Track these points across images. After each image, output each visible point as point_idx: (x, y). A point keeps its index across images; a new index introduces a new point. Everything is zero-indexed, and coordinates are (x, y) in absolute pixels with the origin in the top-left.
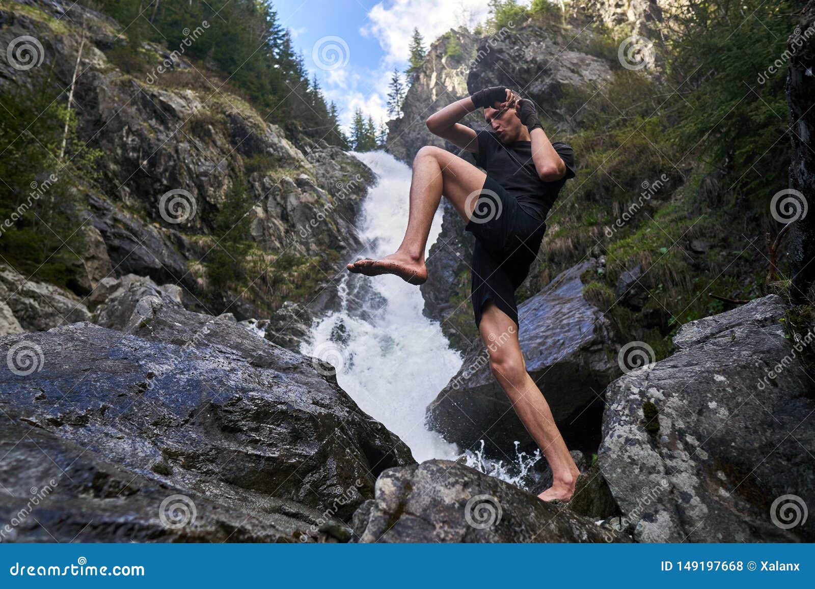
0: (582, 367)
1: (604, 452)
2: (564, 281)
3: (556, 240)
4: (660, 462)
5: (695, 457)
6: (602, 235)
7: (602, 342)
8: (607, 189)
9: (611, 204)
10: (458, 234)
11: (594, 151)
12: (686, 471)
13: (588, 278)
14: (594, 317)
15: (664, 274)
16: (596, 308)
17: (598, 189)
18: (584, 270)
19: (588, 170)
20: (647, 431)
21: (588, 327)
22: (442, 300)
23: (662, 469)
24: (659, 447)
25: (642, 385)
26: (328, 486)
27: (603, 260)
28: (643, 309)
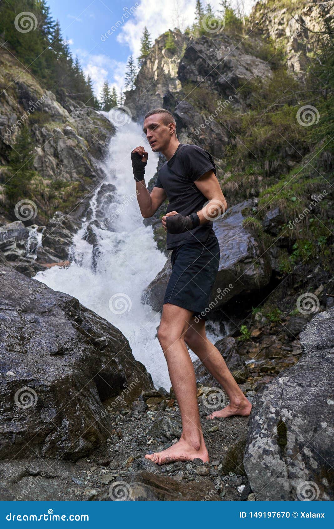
0: (239, 272)
1: (248, 457)
2: (232, 213)
3: (229, 183)
4: (285, 468)
5: (308, 466)
6: (257, 181)
7: (252, 257)
8: (262, 152)
9: (264, 161)
11: (256, 126)
12: (302, 477)
13: (247, 213)
14: (248, 240)
15: (293, 214)
16: (249, 235)
17: (257, 151)
18: (244, 207)
19: (251, 138)
20: (278, 444)
21: (244, 248)
23: (286, 474)
24: (285, 457)
25: (278, 405)
26: (62, 442)
27: (256, 201)
28: (278, 236)
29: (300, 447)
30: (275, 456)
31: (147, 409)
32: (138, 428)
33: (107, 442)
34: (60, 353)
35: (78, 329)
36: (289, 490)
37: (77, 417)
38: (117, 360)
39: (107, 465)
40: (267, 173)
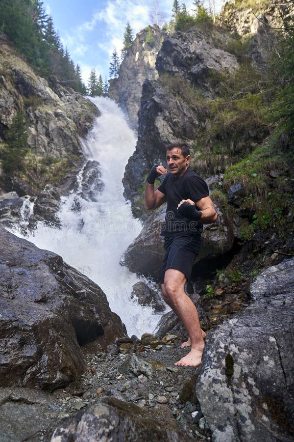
0: (206, 239)
1: (200, 386)
3: (198, 161)
4: (231, 395)
5: (251, 393)
6: (223, 159)
7: (217, 226)
8: (228, 134)
9: (230, 142)
10: (144, 152)
11: (223, 111)
12: (245, 402)
13: (213, 187)
15: (254, 189)
17: (223, 133)
18: (211, 182)
19: (219, 122)
20: (226, 374)
22: (134, 189)
23: (232, 399)
24: (232, 385)
25: (227, 341)
26: (42, 374)
27: (222, 177)
28: (240, 207)
29: (244, 377)
30: (223, 384)
31: (119, 352)
32: (111, 367)
33: (82, 377)
34: (43, 301)
35: (60, 281)
36: (234, 413)
37: (55, 353)
38: (94, 310)
39: (80, 395)
40: (232, 153)
